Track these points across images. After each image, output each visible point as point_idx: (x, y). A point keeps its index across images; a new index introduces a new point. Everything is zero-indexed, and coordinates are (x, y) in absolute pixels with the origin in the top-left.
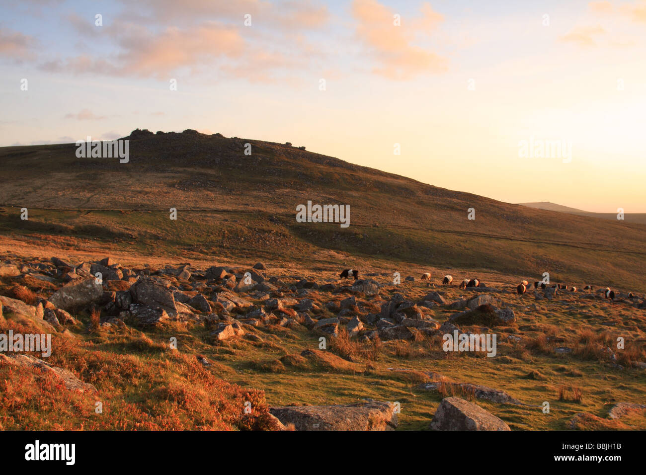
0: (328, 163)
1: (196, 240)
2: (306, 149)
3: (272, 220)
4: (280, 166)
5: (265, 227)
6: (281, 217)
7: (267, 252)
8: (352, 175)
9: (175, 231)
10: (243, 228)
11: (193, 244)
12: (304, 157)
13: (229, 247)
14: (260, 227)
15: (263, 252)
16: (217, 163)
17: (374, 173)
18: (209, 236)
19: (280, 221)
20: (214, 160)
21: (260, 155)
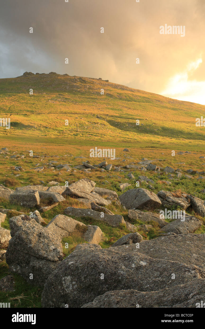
0: (120, 88)
1: (65, 128)
2: (109, 81)
3: (98, 117)
4: (98, 90)
5: (95, 121)
6: (102, 116)
7: (98, 134)
8: (132, 94)
9: (54, 124)
10: (85, 122)
11: (63, 130)
12: (109, 85)
13: (81, 131)
14: (93, 121)
15: (96, 133)
16: (68, 89)
17: (143, 93)
18: (70, 126)
19: (102, 118)
20: (66, 88)
21: (88, 84)
